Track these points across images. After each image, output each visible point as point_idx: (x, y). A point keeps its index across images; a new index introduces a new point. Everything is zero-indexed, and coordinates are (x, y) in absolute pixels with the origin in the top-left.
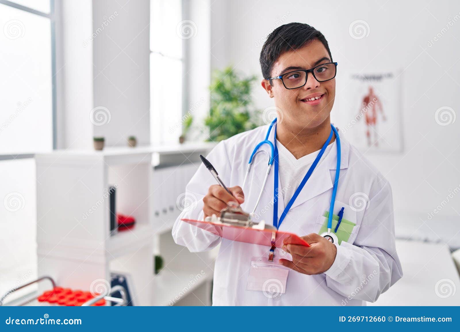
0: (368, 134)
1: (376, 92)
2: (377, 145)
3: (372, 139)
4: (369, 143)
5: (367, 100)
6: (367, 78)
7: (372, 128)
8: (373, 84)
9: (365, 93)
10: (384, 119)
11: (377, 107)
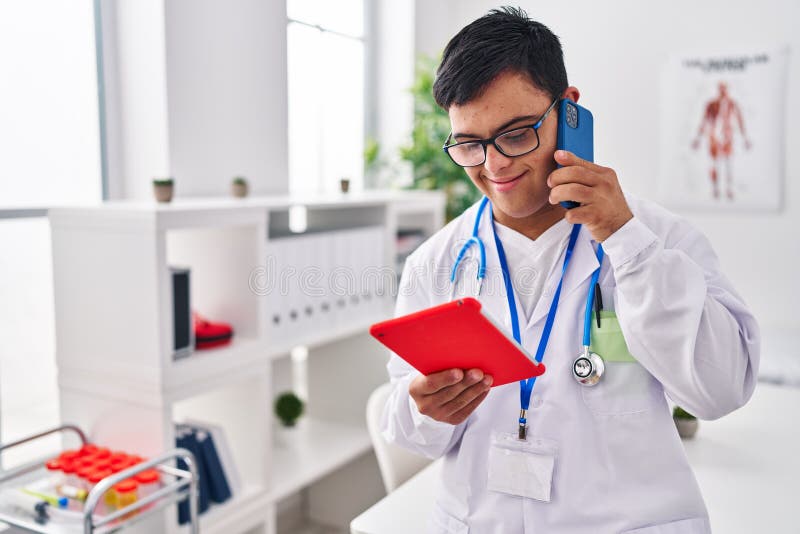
0: (714, 176)
1: (733, 94)
2: (730, 195)
3: (722, 184)
4: (716, 194)
5: (713, 110)
6: (715, 65)
7: (721, 165)
8: (727, 76)
9: (712, 94)
10: (748, 145)
11: (734, 122)
